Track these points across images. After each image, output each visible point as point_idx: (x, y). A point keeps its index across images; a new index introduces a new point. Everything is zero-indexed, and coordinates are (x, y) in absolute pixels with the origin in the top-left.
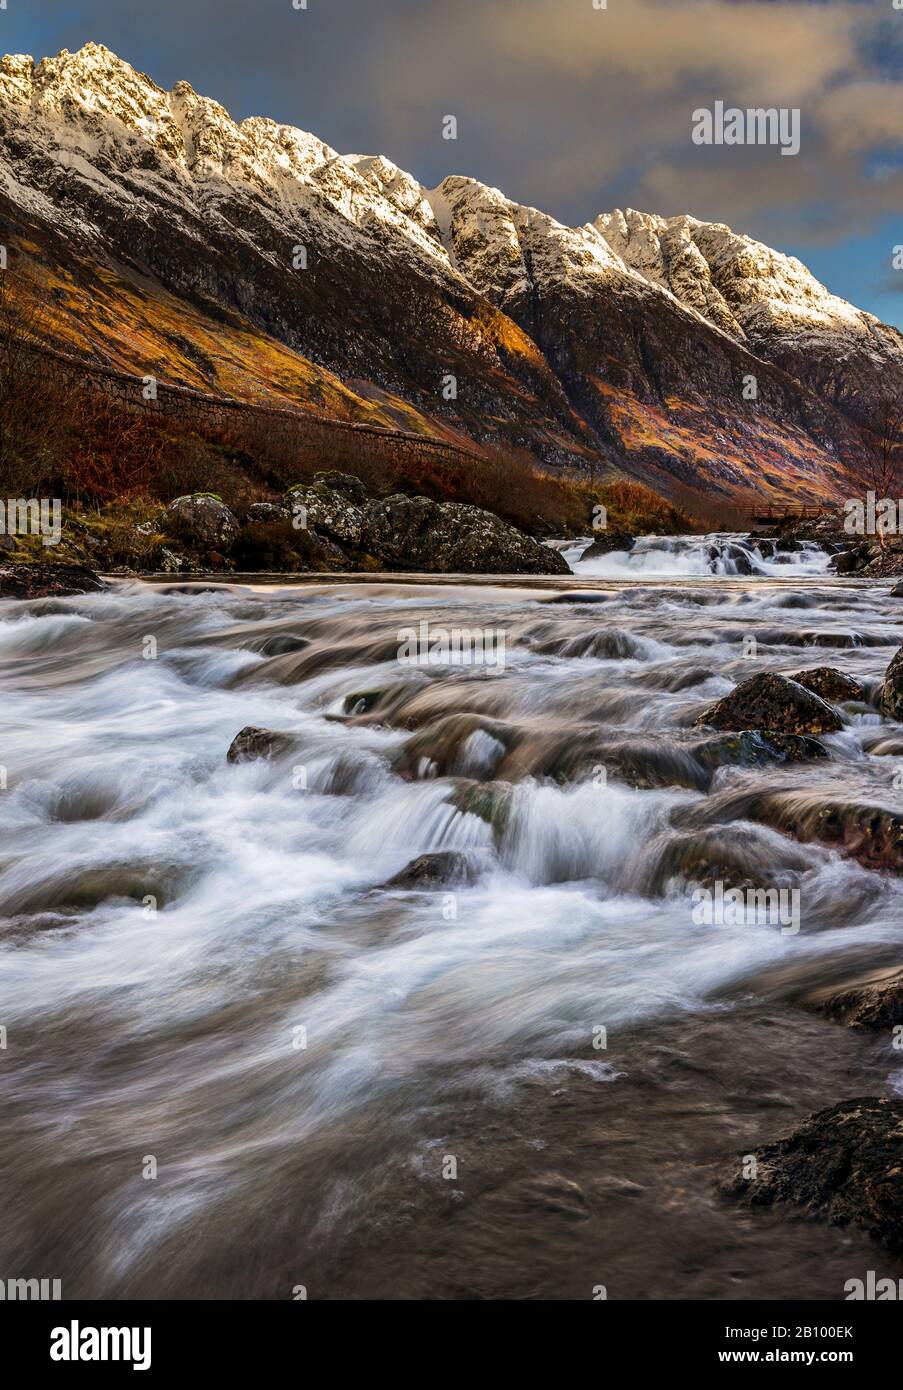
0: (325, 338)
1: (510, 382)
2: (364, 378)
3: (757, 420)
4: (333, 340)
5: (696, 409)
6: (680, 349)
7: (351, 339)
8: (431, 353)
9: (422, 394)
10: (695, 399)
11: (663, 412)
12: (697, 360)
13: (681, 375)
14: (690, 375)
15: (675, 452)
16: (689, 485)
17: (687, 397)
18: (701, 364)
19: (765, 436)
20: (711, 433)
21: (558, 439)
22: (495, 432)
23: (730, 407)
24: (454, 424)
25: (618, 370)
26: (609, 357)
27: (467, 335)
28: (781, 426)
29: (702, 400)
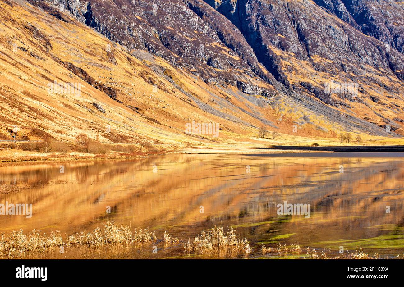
0: (120, 28)
1: (225, 50)
2: (142, 49)
3: (364, 67)
4: (124, 29)
5: (329, 61)
6: (319, 30)
7: (134, 28)
8: (180, 35)
9: (175, 57)
10: (328, 56)
11: (310, 64)
12: (329, 35)
13: (319, 43)
14: (325, 43)
15: (317, 85)
16: (326, 103)
17: (323, 55)
18: (331, 38)
19: (368, 75)
20: (338, 74)
21: (251, 79)
22: (215, 77)
23: (348, 60)
24: (193, 73)
25: (284, 42)
26: (279, 35)
27: (200, 25)
28: (378, 69)
29: (332, 57)
